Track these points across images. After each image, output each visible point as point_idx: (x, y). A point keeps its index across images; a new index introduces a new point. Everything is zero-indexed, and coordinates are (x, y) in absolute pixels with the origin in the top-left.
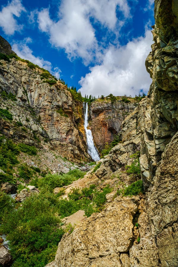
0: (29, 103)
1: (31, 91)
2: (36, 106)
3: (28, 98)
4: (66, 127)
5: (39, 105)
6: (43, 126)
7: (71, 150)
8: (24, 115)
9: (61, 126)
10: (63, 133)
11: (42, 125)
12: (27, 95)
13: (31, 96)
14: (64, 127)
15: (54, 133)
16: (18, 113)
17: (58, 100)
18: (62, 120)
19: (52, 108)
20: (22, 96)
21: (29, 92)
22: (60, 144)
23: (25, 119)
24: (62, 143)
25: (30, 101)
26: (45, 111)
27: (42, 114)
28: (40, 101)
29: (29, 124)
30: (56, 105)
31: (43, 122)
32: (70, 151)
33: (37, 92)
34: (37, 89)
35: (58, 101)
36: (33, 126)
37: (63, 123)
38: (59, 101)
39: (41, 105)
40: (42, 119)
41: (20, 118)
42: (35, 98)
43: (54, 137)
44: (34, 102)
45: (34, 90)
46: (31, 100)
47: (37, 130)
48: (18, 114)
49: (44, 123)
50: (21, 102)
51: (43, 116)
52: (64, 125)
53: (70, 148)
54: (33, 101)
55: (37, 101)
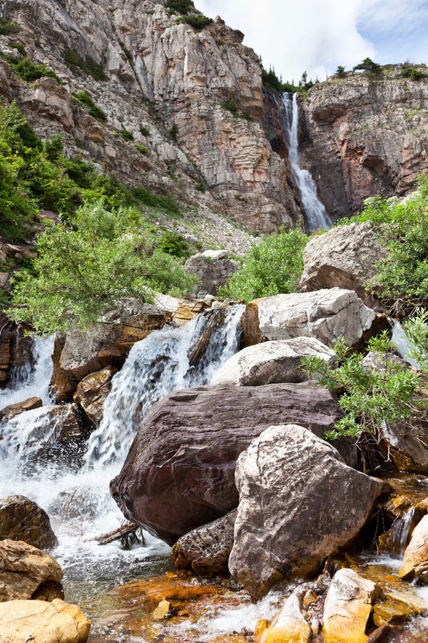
0: (141, 88)
1: (144, 52)
2: (162, 96)
3: (135, 74)
4: (251, 148)
5: (170, 92)
6: (187, 152)
7: (270, 213)
8: (132, 118)
9: (238, 146)
10: (245, 168)
11: (184, 148)
12: (132, 65)
13: (144, 69)
14: (247, 150)
15: (220, 167)
16: (117, 110)
17: (221, 73)
18: (238, 130)
19: (208, 97)
20: (121, 66)
21: (139, 58)
22: (237, 198)
23: (138, 128)
24: (243, 196)
25: (142, 82)
26: (188, 106)
27: (181, 115)
28: (172, 80)
29: (151, 143)
30: (219, 89)
31: (185, 138)
32: (268, 216)
33: (162, 55)
34: (159, 45)
35: (222, 77)
36: (162, 149)
37: (241, 138)
38: (224, 76)
39: (176, 91)
40: (181, 130)
41: (124, 123)
42: (157, 72)
43: (220, 179)
44: (156, 83)
45: (150, 49)
46: (146, 80)
47: (173, 158)
48: (118, 114)
49: (190, 142)
50: (119, 86)
51: (186, 121)
52: (245, 144)
53: (268, 208)
54: (153, 82)
55: (162, 81)
